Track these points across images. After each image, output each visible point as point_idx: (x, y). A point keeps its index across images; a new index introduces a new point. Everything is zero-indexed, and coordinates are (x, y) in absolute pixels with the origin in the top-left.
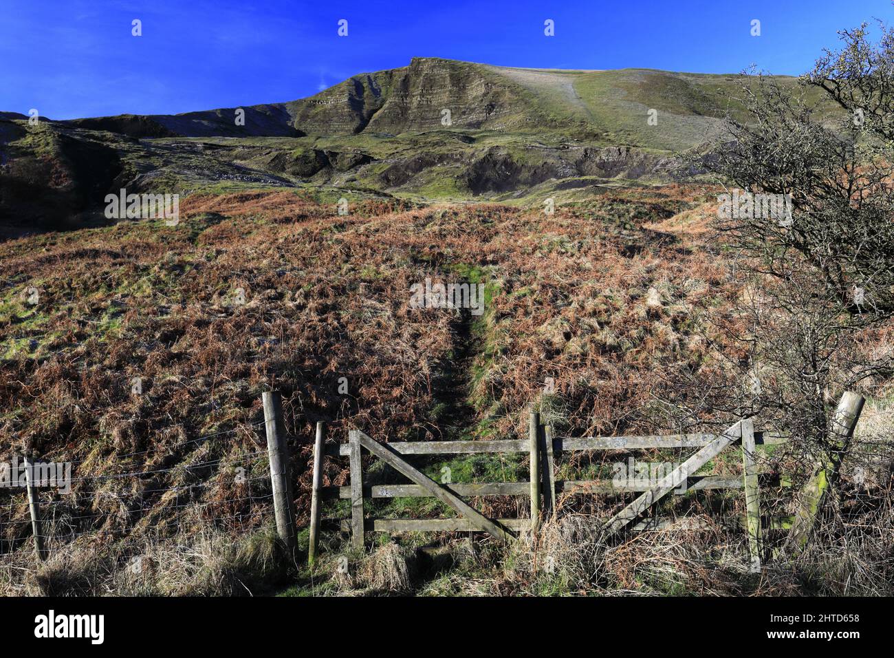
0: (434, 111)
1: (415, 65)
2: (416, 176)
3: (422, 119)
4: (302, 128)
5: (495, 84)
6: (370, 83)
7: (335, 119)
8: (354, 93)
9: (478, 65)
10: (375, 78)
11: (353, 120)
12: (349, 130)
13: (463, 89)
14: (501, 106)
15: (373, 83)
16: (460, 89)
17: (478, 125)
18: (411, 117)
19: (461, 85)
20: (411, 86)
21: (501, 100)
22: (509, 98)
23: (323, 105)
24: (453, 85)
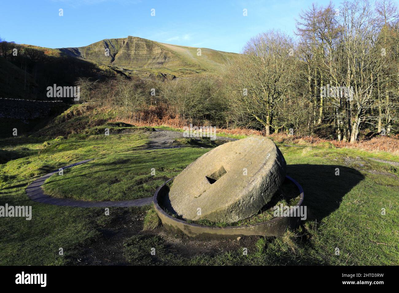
0: (141, 57)
1: (130, 39)
3: (137, 59)
5: (164, 50)
8: (106, 47)
10: (112, 41)
12: (109, 61)
13: (151, 50)
14: (169, 57)
15: (111, 43)
16: (150, 50)
17: (162, 63)
18: (132, 58)
19: (150, 48)
20: (130, 46)
21: (168, 55)
22: (172, 55)
23: (93, 50)
24: (147, 48)
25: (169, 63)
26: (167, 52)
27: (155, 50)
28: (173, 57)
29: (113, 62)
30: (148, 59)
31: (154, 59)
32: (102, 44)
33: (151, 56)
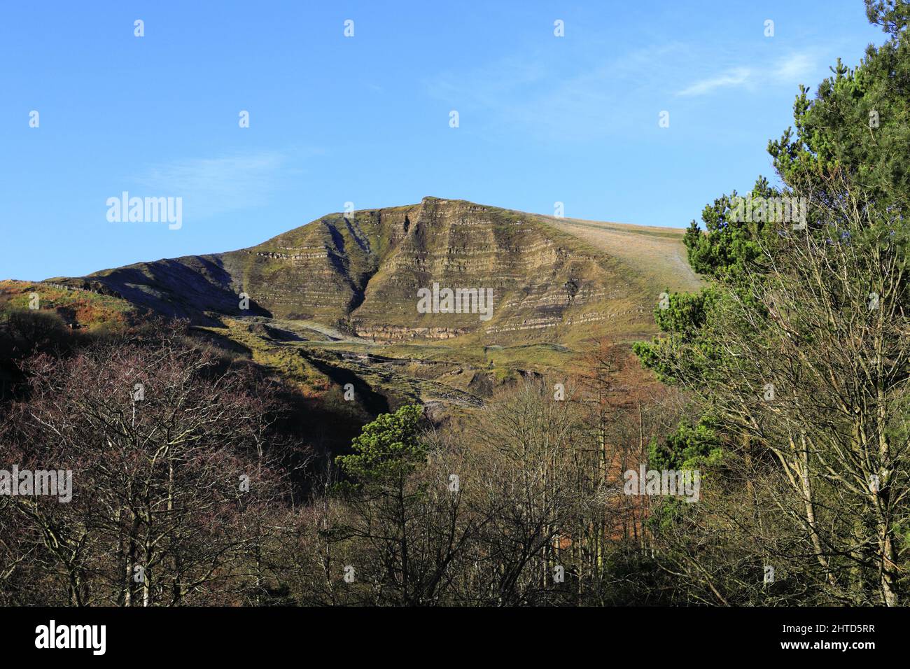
1: (430, 209)
5: (571, 251)
6: (351, 230)
7: (310, 284)
8: (333, 246)
10: (357, 222)
11: (340, 289)
12: (340, 305)
13: (516, 253)
14: (589, 285)
15: (355, 230)
16: (512, 253)
17: (558, 311)
19: (513, 246)
20: (430, 240)
21: (587, 276)
22: (601, 275)
23: (281, 261)
24: (500, 247)
25: (589, 308)
26: (581, 260)
27: (533, 254)
28: (605, 284)
29: (355, 312)
31: (527, 291)
32: (316, 235)
33: (516, 279)
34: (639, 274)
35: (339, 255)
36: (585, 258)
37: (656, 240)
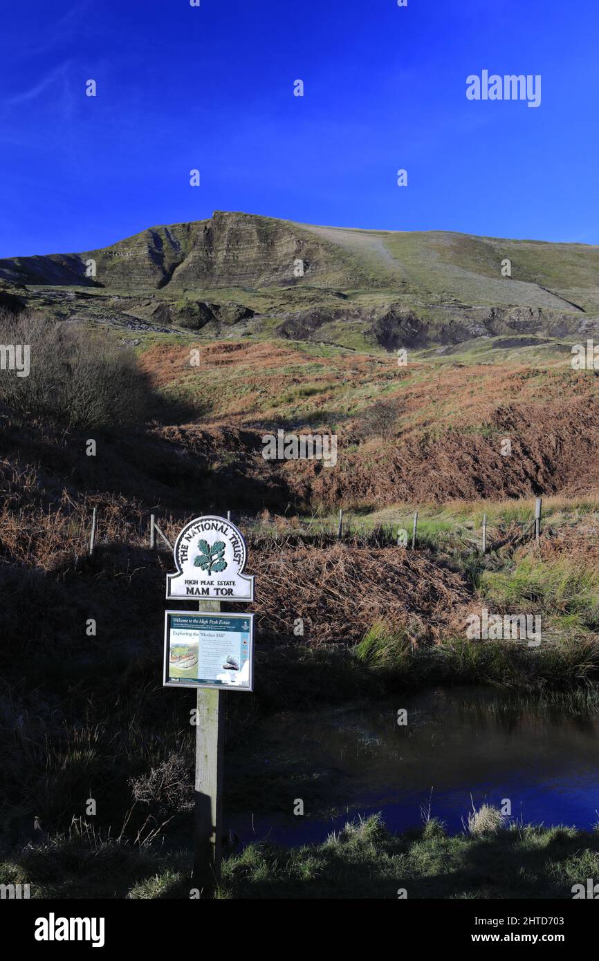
0: (243, 267)
1: (217, 219)
2: (317, 331)
3: (230, 274)
4: (101, 280)
5: (307, 242)
6: (168, 236)
7: (135, 271)
8: (153, 246)
9: (286, 221)
10: (173, 231)
11: (155, 273)
12: (153, 284)
13: (272, 245)
14: (317, 263)
15: (171, 236)
16: (268, 246)
18: (218, 272)
19: (270, 241)
20: (215, 240)
21: (315, 258)
22: (325, 256)
23: (120, 257)
24: (261, 241)
26: (313, 247)
27: (282, 245)
28: (326, 262)
29: (163, 289)
30: (261, 272)
31: (276, 270)
32: (143, 240)
33: (270, 263)
34: (351, 255)
35: (158, 252)
36: (315, 246)
37: (370, 236)
